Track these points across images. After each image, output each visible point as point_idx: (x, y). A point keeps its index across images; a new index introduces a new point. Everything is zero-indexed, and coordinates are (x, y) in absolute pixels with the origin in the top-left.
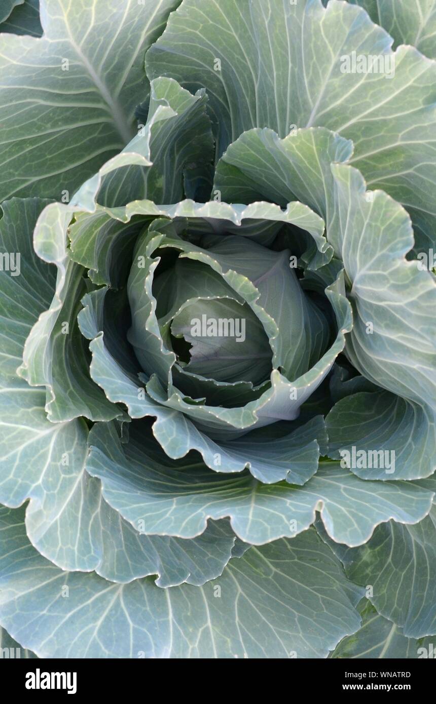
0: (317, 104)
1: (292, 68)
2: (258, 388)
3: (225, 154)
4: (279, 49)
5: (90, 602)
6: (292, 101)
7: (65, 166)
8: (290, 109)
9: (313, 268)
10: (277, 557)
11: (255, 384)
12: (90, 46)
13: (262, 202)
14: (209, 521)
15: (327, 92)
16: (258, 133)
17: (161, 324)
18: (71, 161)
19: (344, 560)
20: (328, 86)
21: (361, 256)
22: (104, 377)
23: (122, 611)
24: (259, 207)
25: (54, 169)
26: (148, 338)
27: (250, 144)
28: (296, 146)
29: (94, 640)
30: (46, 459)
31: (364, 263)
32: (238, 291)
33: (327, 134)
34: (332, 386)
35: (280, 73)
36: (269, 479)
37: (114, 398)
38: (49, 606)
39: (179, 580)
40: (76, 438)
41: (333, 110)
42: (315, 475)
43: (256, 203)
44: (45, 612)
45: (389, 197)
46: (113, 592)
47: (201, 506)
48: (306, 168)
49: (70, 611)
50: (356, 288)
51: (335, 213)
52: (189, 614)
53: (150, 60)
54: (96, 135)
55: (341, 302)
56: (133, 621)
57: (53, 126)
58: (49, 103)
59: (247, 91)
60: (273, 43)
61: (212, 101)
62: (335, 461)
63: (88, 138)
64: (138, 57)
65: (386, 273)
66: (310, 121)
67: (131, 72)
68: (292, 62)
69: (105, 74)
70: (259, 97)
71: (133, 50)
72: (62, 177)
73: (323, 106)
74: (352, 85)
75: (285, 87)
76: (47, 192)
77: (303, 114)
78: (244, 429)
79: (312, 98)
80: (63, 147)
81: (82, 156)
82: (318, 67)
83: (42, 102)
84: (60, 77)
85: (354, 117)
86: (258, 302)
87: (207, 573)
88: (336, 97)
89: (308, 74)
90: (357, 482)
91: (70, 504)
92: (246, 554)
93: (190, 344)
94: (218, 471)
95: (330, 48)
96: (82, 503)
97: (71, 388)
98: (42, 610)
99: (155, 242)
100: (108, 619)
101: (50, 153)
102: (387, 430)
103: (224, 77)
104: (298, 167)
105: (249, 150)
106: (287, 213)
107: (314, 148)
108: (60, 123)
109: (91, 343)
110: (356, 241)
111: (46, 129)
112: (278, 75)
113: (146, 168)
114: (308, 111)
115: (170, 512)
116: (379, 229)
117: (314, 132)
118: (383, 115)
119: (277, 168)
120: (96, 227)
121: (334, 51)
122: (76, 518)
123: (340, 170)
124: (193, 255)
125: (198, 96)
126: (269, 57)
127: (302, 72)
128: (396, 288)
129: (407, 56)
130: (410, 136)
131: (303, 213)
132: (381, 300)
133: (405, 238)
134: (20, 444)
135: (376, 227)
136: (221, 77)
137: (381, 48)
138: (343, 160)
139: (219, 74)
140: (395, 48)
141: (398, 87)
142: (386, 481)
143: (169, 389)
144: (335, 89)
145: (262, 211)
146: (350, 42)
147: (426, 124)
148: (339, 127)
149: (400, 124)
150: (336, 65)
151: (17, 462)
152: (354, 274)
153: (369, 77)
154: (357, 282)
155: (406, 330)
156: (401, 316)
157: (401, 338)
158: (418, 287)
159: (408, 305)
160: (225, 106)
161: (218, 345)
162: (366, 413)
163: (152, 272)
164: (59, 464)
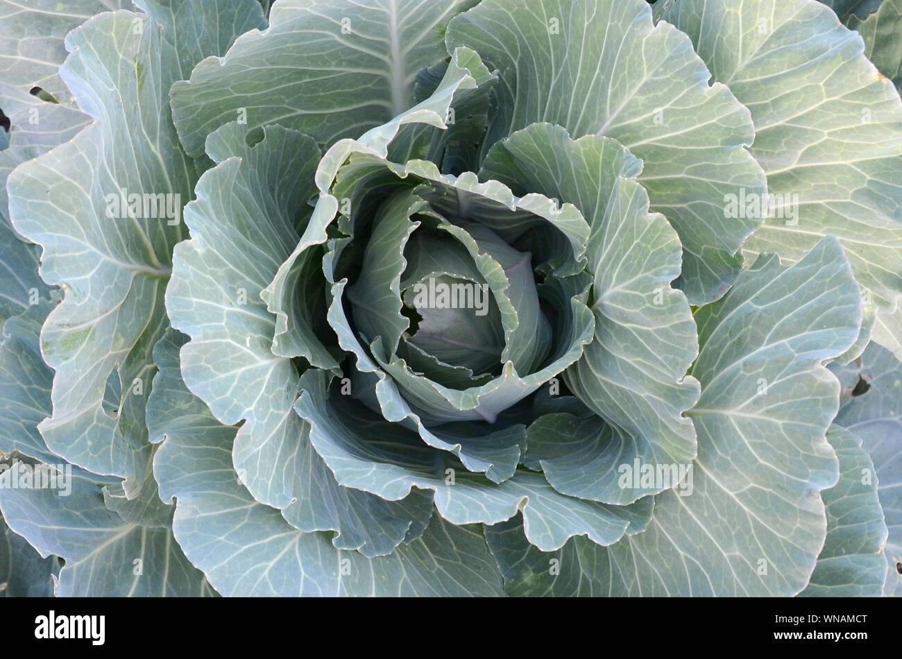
0: (615, 115)
1: (599, 74)
2: (477, 378)
3: (507, 141)
4: (591, 52)
5: (266, 541)
6: (588, 106)
7: (334, 108)
8: (585, 114)
9: (560, 275)
10: (442, 555)
11: (475, 375)
13: (541, 195)
14: (414, 488)
15: (628, 106)
16: (548, 128)
17: (401, 289)
18: (341, 104)
19: (506, 576)
20: (631, 101)
21: (619, 273)
22: (338, 323)
23: (296, 558)
24: (536, 198)
27: (536, 138)
28: (584, 151)
29: (264, 578)
30: (261, 388)
31: (621, 279)
32: (485, 277)
33: (618, 147)
34: (537, 400)
35: (584, 76)
36: (473, 468)
37: (345, 346)
38: (226, 534)
39: (354, 546)
41: (628, 126)
42: (510, 479)
43: (535, 194)
44: (222, 538)
45: (668, 222)
46: (291, 537)
47: (400, 476)
48: (586, 175)
49: (247, 544)
50: (602, 305)
51: (602, 226)
52: (356, 581)
53: (453, 28)
54: (369, 86)
56: (306, 571)
57: (337, 65)
58: (342, 41)
59: (542, 84)
60: (586, 45)
61: (499, 86)
62: (532, 471)
63: (363, 87)
64: (442, 21)
65: (643, 295)
66: (602, 131)
67: (430, 33)
68: (601, 69)
69: (404, 28)
70: (553, 95)
71: (440, 14)
72: (326, 118)
73: (619, 119)
74: (656, 107)
75: (585, 92)
76: (308, 129)
77: (596, 122)
78: (463, 412)
79: (610, 109)
80: (337, 88)
81: (351, 103)
82: (627, 81)
83: (337, 39)
84: (364, 19)
85: (646, 138)
86: (506, 292)
87: (378, 549)
88: (635, 114)
89: (613, 85)
90: (552, 495)
91: (273, 439)
92: (412, 543)
93: (421, 316)
94: (429, 444)
95: (645, 66)
96: (282, 442)
97: (295, 328)
98: (221, 536)
99: (418, 204)
100: (280, 562)
101: (323, 91)
102: (587, 455)
103: (519, 63)
104: (577, 172)
105: (531, 142)
106: (561, 212)
107: (601, 157)
108: (344, 64)
109: (333, 287)
110: (618, 258)
111: (329, 66)
112: (580, 77)
113: (441, 131)
114: (602, 120)
115: (371, 472)
116: (648, 251)
117: (606, 142)
118: (676, 144)
119: (554, 168)
120: (359, 176)
121: (648, 70)
122: (274, 455)
123: (628, 184)
124: (453, 229)
125: (494, 76)
126: (577, 57)
127: (608, 81)
128: (650, 312)
129: (719, 94)
130: (697, 171)
131: (574, 217)
132: (627, 321)
133: (673, 266)
134: (241, 366)
135: (645, 248)
136: (516, 64)
137: (696, 80)
138: (629, 176)
139: (515, 60)
140: (711, 83)
141: (701, 121)
142: (583, 500)
143: (393, 354)
144: (638, 106)
145: (537, 204)
146: (667, 65)
147: (717, 164)
148: (631, 143)
149: (691, 157)
150: (646, 84)
151: (236, 383)
152: (604, 290)
153: (676, 104)
154: (605, 298)
155: (647, 355)
156: (645, 341)
157: (639, 363)
158: (675, 316)
159: (657, 331)
160: (511, 92)
161: (445, 326)
162: (567, 435)
163: (409, 233)
164: (271, 397)
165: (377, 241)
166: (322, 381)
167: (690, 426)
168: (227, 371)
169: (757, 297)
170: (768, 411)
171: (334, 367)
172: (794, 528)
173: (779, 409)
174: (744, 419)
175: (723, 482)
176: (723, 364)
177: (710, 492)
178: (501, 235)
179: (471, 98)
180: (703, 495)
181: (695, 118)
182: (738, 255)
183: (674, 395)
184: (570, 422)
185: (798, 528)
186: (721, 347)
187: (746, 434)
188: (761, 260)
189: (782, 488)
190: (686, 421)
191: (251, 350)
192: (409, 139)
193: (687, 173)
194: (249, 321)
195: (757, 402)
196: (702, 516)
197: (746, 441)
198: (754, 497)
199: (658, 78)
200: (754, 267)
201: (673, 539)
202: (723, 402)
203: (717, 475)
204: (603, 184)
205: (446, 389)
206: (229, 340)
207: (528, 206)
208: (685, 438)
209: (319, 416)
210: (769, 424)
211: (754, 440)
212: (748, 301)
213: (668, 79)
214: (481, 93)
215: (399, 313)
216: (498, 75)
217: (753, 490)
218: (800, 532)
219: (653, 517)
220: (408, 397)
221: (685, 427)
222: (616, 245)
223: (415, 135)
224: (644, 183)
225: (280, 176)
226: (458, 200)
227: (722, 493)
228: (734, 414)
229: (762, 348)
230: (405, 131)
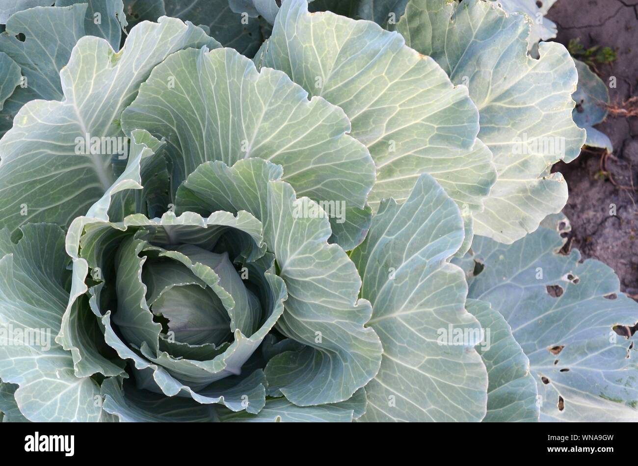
0: (252, 141)
1: (232, 117)
2: (219, 348)
3: (186, 183)
4: (222, 105)
6: (233, 141)
7: (62, 200)
8: (232, 147)
9: (252, 260)
11: (217, 346)
12: (86, 109)
13: (221, 211)
15: (259, 132)
16: (211, 165)
17: (148, 305)
18: (67, 195)
20: (260, 129)
21: (291, 246)
22: (114, 343)
24: (218, 214)
25: (55, 202)
26: (135, 319)
27: (204, 174)
28: (240, 172)
30: (77, 403)
31: (293, 250)
32: (202, 278)
33: (262, 162)
34: (264, 349)
35: (223, 122)
36: (236, 409)
37: (124, 356)
40: (93, 390)
41: (264, 145)
42: (264, 408)
43: (217, 212)
48: (246, 188)
50: (286, 271)
51: (268, 218)
53: (125, 119)
54: (81, 176)
55: (277, 281)
57: (55, 170)
58: (54, 153)
59: (197, 137)
60: (218, 101)
61: (168, 147)
62: (276, 398)
63: (78, 178)
64: (116, 117)
65: (312, 255)
66: (247, 155)
67: (110, 128)
68: (233, 113)
69: (93, 129)
70: (206, 142)
71: (113, 112)
72: (60, 207)
73: (256, 143)
74: (278, 127)
75: (227, 132)
76: (50, 219)
77: (241, 150)
78: (217, 373)
79: (247, 137)
80: (61, 185)
81: (73, 192)
82: (253, 115)
83: (49, 152)
84: (63, 133)
85: (279, 150)
86: (219, 284)
88: (266, 136)
89: (245, 120)
90: (296, 409)
93: (168, 319)
94: (202, 403)
95: (262, 101)
97: (86, 355)
99: (140, 245)
101: (52, 190)
102: (310, 375)
103: (177, 128)
104: (240, 187)
105: (202, 178)
106: (238, 218)
107: (252, 172)
108: (60, 167)
109: (103, 320)
110: (287, 236)
111: (51, 172)
112: (221, 124)
113: (140, 190)
116: (306, 225)
117: (253, 161)
118: (300, 147)
119: (224, 190)
120: (95, 240)
121: (265, 103)
123: (276, 184)
124: (169, 254)
125: (163, 142)
126: (214, 111)
127: (240, 120)
128: (320, 265)
129: (318, 104)
130: (320, 160)
131: (248, 219)
132: (306, 276)
133: (325, 229)
134: (58, 393)
135: (303, 223)
136: (175, 129)
137: (299, 99)
138: (275, 178)
139: (174, 126)
140: (309, 98)
141: (311, 125)
142: (319, 406)
143: (158, 351)
144: (266, 130)
145: (220, 218)
146: (276, 96)
147: (332, 151)
148: (270, 157)
149: (312, 153)
150: (266, 114)
151: (59, 405)
152: (284, 261)
153: (291, 120)
154: (287, 266)
155: (328, 295)
156: (323, 285)
157: (324, 302)
158: (337, 262)
159: (328, 276)
160: (179, 149)
161: (186, 320)
162: (292, 366)
163: (141, 266)
164: (85, 407)
165: (122, 279)
166: (116, 384)
167: (372, 332)
168: (50, 399)
169: (388, 231)
170: (421, 305)
171: (121, 373)
172: (465, 377)
173: (428, 301)
174: (407, 315)
175: (407, 362)
176: (381, 284)
177: (400, 372)
178: (204, 247)
179: (152, 162)
180: (396, 376)
181: (306, 125)
182: (366, 207)
183: (355, 315)
184: (291, 357)
185: (468, 377)
186: (375, 273)
187: (412, 325)
188: (382, 206)
189: (448, 353)
190: (369, 330)
191: (62, 380)
192: (120, 203)
193: (315, 163)
194: (53, 361)
195: (412, 302)
196: (401, 389)
197: (412, 329)
198: (431, 366)
199: (272, 107)
200: (379, 212)
201: (386, 412)
202: (389, 309)
203: (401, 359)
204: (260, 191)
205: (200, 362)
206: (45, 378)
207: (215, 221)
208: (372, 342)
209: (122, 409)
210: (425, 313)
211: (418, 328)
212: (383, 236)
213: (280, 105)
214: (158, 156)
215: (152, 322)
216: (166, 140)
217: (429, 361)
218: (470, 379)
219: (368, 402)
220: (177, 376)
221: (369, 334)
222: (282, 227)
223: (123, 199)
224: (287, 180)
225: (42, 257)
226: (166, 233)
227: (409, 370)
228: (399, 314)
229: (403, 264)
230: (115, 199)
